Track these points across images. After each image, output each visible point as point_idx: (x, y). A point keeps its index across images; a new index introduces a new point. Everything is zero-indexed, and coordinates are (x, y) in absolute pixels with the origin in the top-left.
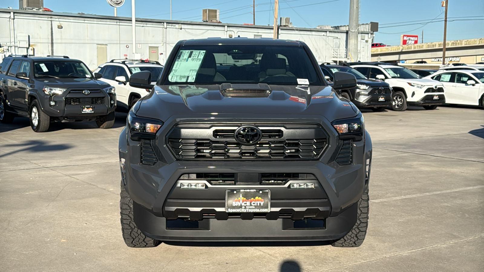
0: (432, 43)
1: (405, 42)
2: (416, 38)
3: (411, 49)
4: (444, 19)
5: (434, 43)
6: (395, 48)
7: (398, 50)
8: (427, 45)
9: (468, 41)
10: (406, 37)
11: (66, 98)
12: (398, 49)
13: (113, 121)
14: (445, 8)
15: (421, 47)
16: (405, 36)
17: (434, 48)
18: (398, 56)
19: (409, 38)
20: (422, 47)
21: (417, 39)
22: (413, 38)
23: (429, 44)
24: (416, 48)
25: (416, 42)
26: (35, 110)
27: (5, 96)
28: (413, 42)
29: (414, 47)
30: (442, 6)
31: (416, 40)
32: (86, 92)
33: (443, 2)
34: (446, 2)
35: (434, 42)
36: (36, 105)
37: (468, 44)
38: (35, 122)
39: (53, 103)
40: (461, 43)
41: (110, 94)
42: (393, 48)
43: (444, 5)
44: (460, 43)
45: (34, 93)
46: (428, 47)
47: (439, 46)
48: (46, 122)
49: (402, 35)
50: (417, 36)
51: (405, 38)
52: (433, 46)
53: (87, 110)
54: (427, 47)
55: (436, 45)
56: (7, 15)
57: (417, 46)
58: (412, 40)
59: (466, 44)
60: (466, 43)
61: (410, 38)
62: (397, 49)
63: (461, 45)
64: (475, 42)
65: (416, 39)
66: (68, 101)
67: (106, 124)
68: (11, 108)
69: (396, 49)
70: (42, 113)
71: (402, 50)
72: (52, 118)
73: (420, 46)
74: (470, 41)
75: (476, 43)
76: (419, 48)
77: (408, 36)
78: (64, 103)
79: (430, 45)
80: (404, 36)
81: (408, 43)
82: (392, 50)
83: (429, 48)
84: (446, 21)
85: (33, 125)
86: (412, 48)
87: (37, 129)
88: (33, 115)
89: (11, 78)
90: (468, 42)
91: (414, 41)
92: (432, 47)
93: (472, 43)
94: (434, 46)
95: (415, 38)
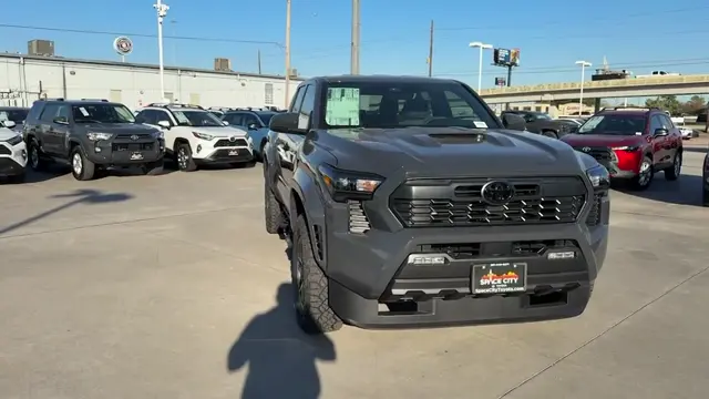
11: (113, 144)
13: (162, 168)
26: (77, 156)
27: (39, 142)
32: (135, 137)
36: (78, 152)
38: (78, 170)
39: (98, 150)
41: (159, 139)
45: (75, 139)
48: (90, 169)
53: (136, 157)
56: (17, 61)
66: (115, 147)
67: (153, 171)
68: (48, 155)
70: (86, 160)
72: (97, 166)
78: (110, 149)
85: (75, 173)
87: (80, 177)
88: (75, 162)
89: (47, 122)
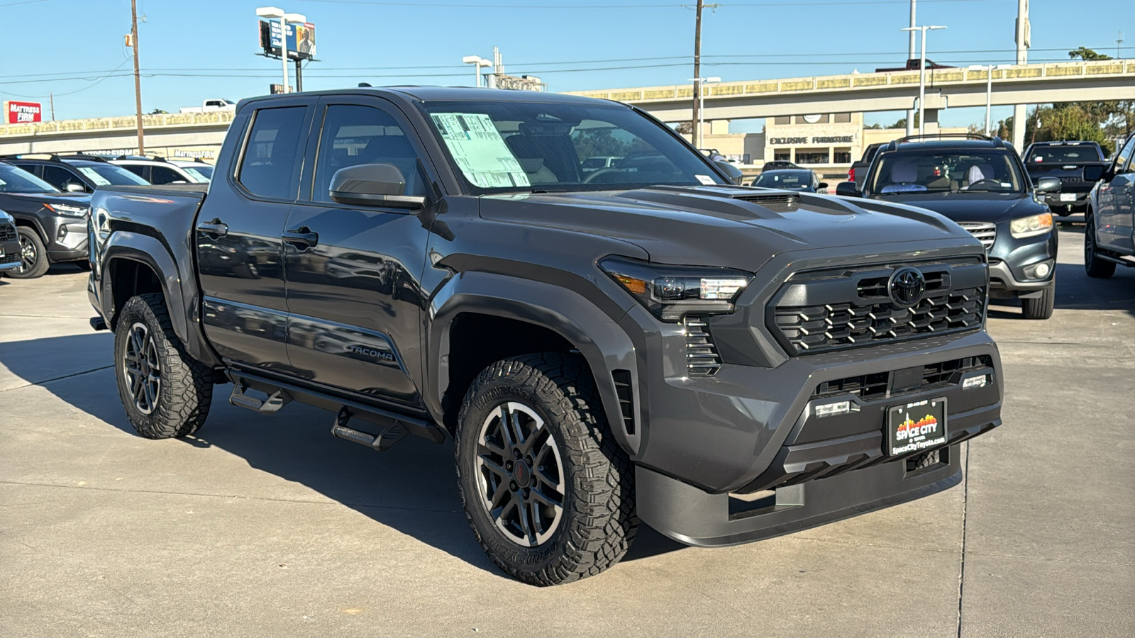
0: (99, 120)
1: (13, 118)
2: (38, 108)
3: (56, 131)
4: (134, 72)
5: (104, 120)
6: (19, 129)
7: (26, 133)
8: (89, 123)
9: (173, 116)
10: (15, 105)
12: (27, 131)
14: (133, 48)
15: (76, 128)
16: (14, 103)
17: (106, 130)
18: (27, 145)
19: (21, 107)
20: (78, 126)
21: (40, 110)
22: (31, 108)
23: (92, 120)
24: (67, 129)
25: (37, 118)
28: (31, 117)
29: (60, 127)
30: (127, 45)
31: (38, 112)
33: (128, 37)
34: (133, 37)
35: (102, 118)
37: (173, 122)
40: (160, 121)
42: (15, 129)
43: (131, 43)
44: (157, 120)
46: (91, 127)
47: (115, 125)
49: (7, 103)
50: (38, 105)
51: (14, 108)
52: (102, 124)
54: (89, 127)
55: (108, 123)
57: (67, 125)
58: (28, 113)
59: (171, 124)
60: (169, 120)
61: (24, 107)
62: (23, 131)
63: (160, 125)
64: (187, 119)
65: (36, 110)
69: (21, 130)
71: (35, 132)
73: (74, 126)
74: (178, 118)
75: (189, 121)
76: (72, 128)
77: (19, 104)
79: (95, 123)
80: (10, 103)
81: (21, 119)
82: (13, 132)
83: (94, 128)
84: (137, 75)
86: (58, 129)
90: (173, 119)
91: (33, 115)
92: (100, 126)
93: (182, 122)
94: (106, 126)
95: (34, 108)
